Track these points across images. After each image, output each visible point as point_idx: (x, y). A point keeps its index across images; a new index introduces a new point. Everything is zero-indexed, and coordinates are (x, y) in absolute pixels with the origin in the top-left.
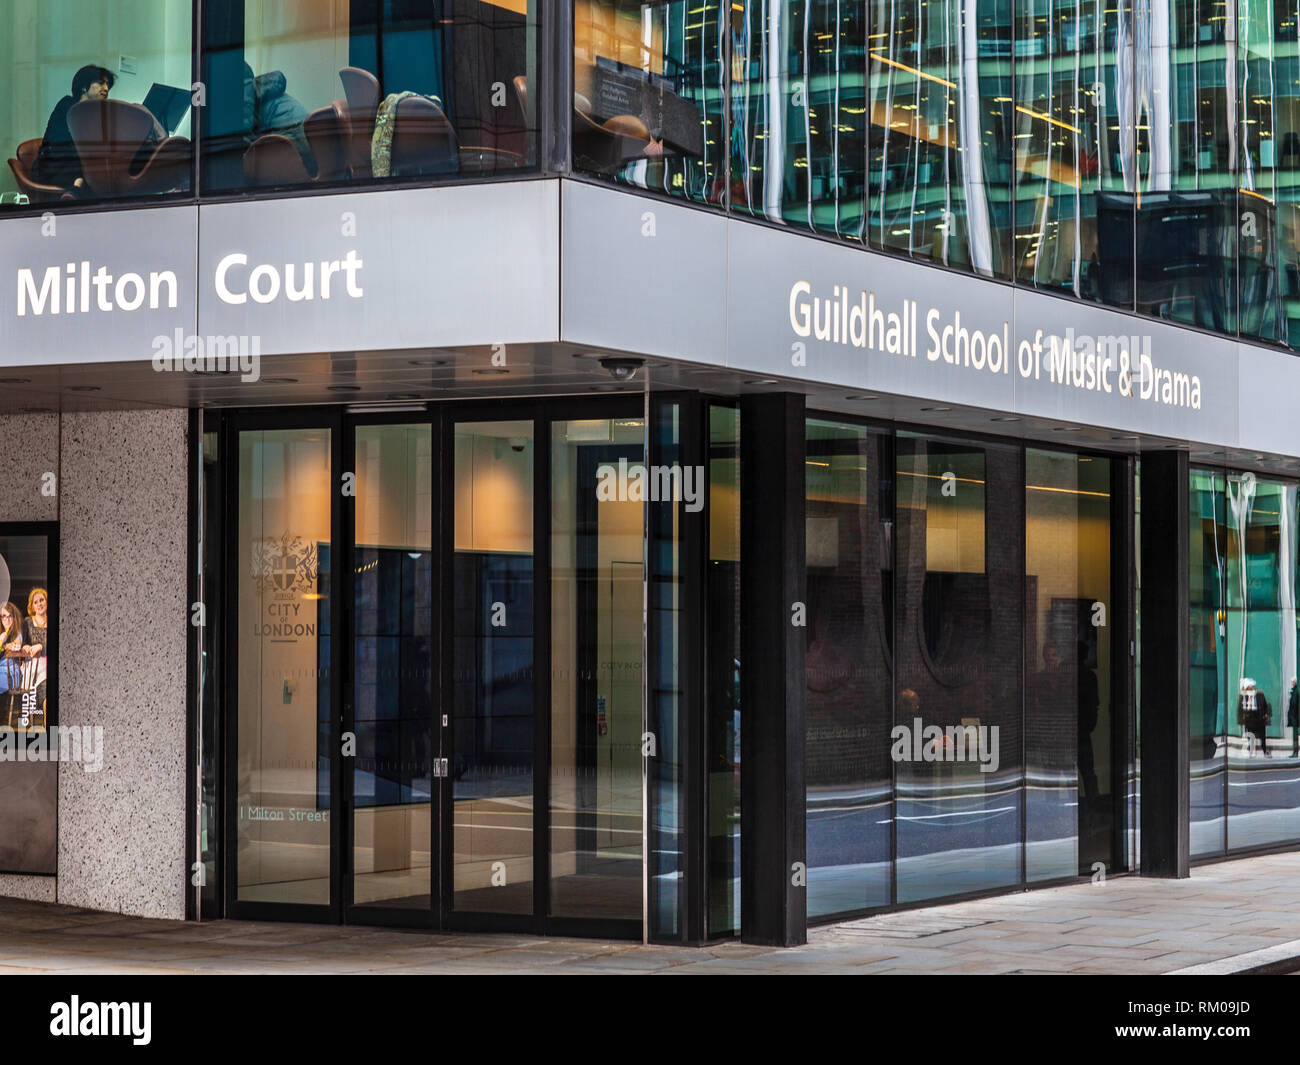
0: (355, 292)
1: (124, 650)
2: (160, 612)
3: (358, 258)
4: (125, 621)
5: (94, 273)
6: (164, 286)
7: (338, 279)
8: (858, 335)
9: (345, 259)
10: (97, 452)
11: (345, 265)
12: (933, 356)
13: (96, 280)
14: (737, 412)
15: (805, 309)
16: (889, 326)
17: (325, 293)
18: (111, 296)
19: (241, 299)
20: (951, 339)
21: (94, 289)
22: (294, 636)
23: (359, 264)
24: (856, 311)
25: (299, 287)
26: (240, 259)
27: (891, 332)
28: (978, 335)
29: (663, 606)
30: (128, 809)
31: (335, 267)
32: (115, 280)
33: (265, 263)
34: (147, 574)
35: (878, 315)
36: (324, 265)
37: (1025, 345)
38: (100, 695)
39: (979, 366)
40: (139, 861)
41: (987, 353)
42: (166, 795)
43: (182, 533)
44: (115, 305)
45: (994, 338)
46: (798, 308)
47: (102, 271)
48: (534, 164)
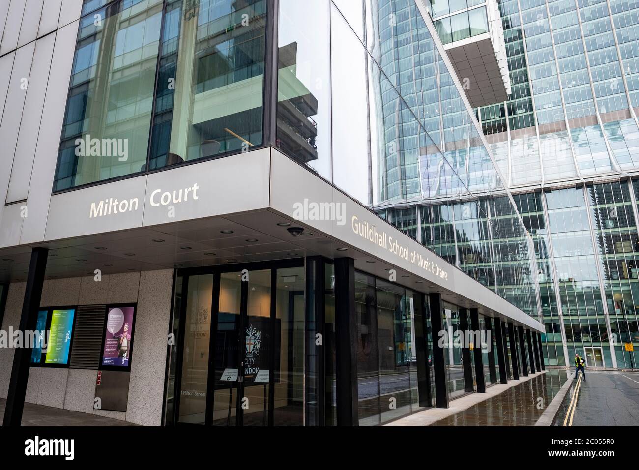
0: (195, 198)
1: (151, 341)
2: (162, 329)
3: (197, 186)
4: (152, 332)
5: (113, 201)
6: (134, 203)
7: (190, 193)
8: (371, 238)
9: (193, 187)
10: (149, 282)
11: (193, 188)
12: (391, 250)
13: (114, 204)
14: (333, 266)
15: (356, 225)
16: (380, 238)
17: (186, 199)
18: (118, 209)
19: (158, 205)
20: (395, 246)
21: (113, 206)
22: (199, 337)
23: (198, 188)
24: (370, 230)
25: (177, 198)
26: (159, 191)
27: (380, 240)
28: (401, 248)
29: (310, 337)
30: (147, 391)
31: (190, 189)
32: (119, 203)
33: (166, 192)
34: (159, 318)
35: (376, 234)
36: (186, 190)
37: (412, 254)
38: (143, 355)
39: (402, 256)
40: (149, 408)
41: (403, 254)
42: (158, 387)
43: (169, 305)
44: (119, 211)
45: (405, 250)
46: (354, 225)
47: (116, 201)
48: (261, 143)
